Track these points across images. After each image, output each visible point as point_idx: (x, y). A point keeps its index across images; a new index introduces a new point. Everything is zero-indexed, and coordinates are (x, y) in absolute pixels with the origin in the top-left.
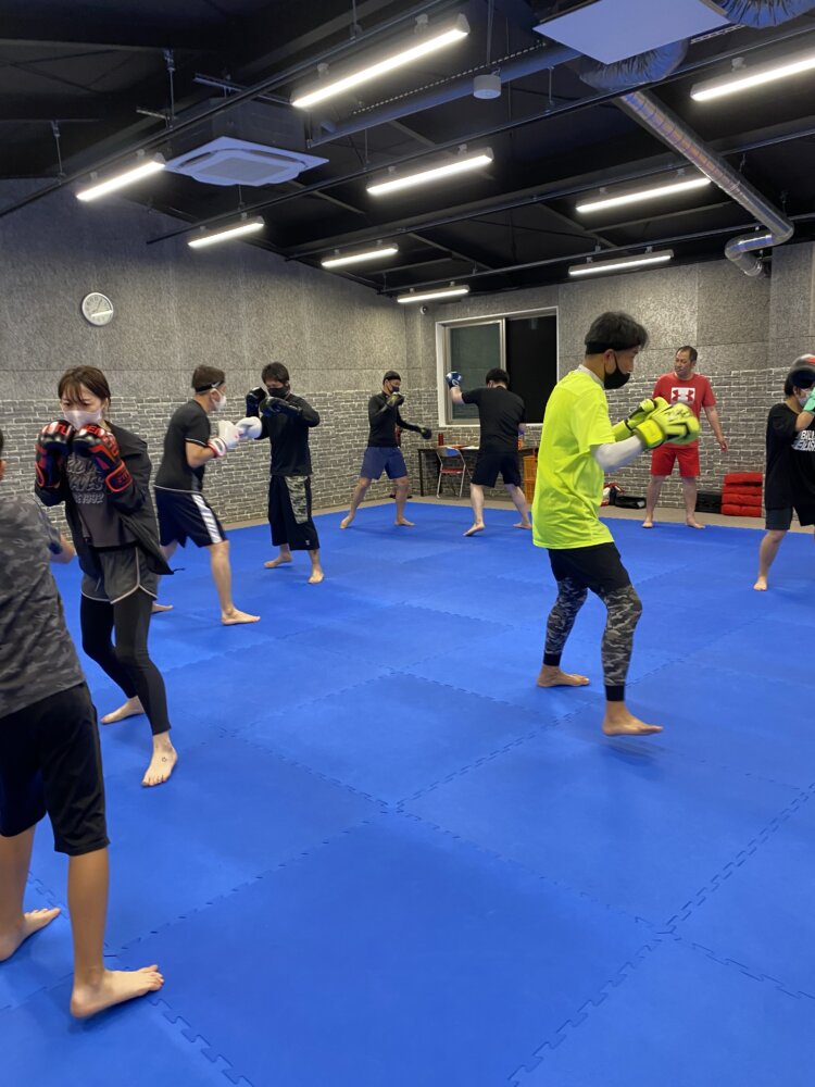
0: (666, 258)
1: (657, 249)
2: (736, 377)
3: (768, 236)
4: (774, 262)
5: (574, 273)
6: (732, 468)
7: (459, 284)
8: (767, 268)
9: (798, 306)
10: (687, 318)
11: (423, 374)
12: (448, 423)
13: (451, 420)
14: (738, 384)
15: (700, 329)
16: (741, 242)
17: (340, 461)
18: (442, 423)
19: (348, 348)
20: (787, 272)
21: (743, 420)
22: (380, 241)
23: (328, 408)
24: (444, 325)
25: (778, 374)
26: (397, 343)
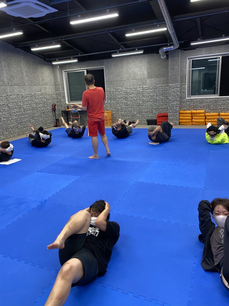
0: (142, 52)
1: (139, 50)
2: (158, 87)
3: (172, 47)
4: (169, 55)
5: (113, 56)
6: (158, 112)
7: (74, 58)
8: (167, 56)
9: (176, 67)
10: (144, 70)
11: (60, 87)
12: (69, 102)
13: (70, 101)
14: (159, 89)
15: (148, 73)
16: (165, 48)
17: (38, 116)
18: (67, 103)
19: (37, 78)
20: (173, 58)
21: (161, 99)
22: (54, 43)
23: (33, 98)
24: (65, 72)
25: (172, 86)
26: (51, 77)
